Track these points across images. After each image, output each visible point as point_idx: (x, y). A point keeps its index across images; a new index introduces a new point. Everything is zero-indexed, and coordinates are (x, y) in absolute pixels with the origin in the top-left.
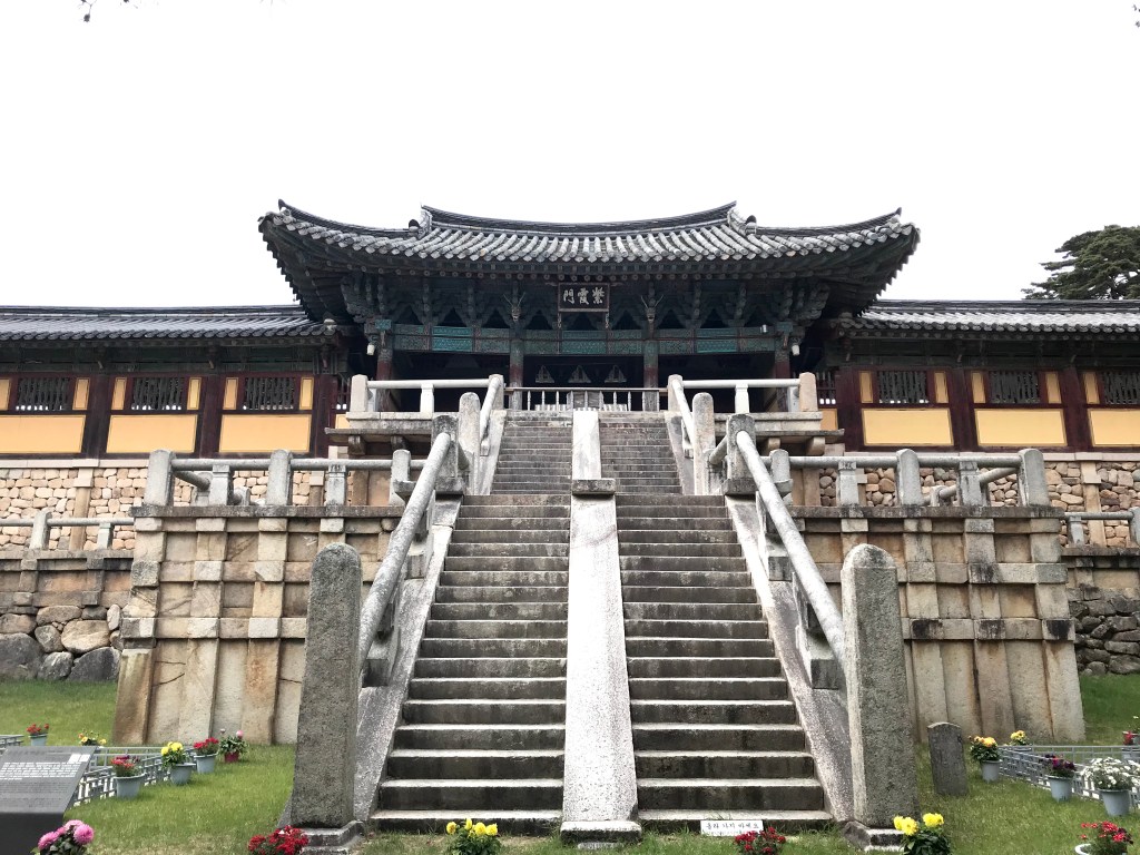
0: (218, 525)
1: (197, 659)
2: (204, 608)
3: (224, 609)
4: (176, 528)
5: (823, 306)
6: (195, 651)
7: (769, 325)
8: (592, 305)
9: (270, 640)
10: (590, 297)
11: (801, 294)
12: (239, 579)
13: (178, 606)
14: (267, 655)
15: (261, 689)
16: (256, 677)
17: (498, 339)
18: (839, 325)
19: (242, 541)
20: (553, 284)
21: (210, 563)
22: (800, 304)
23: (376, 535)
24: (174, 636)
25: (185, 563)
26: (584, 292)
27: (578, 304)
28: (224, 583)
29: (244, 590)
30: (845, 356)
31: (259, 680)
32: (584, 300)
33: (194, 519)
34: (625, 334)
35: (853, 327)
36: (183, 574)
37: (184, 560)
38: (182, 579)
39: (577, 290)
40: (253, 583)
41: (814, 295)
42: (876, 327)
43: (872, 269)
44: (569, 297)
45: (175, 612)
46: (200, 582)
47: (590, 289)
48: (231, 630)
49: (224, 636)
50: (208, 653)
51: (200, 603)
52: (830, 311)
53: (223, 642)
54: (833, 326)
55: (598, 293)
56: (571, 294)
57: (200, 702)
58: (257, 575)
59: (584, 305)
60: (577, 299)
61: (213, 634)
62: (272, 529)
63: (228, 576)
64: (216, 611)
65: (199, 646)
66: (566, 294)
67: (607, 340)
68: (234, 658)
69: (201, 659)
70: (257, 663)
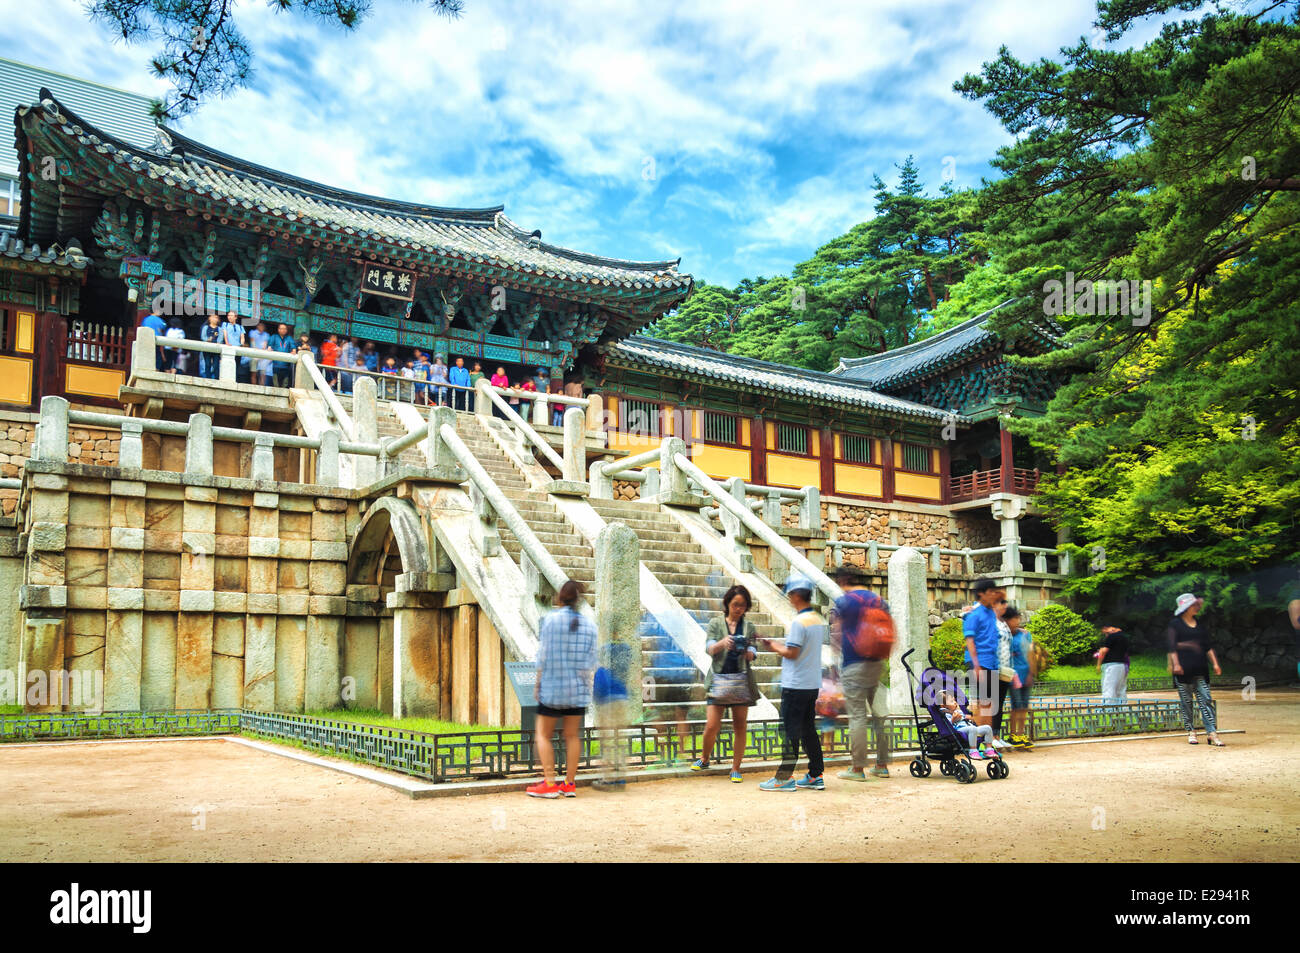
0: (139, 490)
1: (121, 632)
2: (125, 579)
3: (147, 581)
4: (84, 488)
5: (600, 332)
6: (117, 623)
7: (551, 342)
8: (396, 291)
9: (204, 614)
10: (395, 283)
11: (585, 319)
12: (163, 549)
13: (88, 575)
14: (200, 628)
15: (196, 663)
16: (190, 651)
17: (284, 308)
18: (607, 353)
19: (161, 509)
20: (359, 261)
21: (131, 530)
22: (583, 328)
23: (310, 514)
24: (89, 606)
25: (95, 529)
26: (389, 277)
27: (381, 288)
28: (147, 553)
29: (166, 561)
30: (600, 381)
31: (194, 654)
32: (388, 284)
33: (108, 481)
34: (418, 326)
35: (618, 357)
36: (96, 540)
37: (92, 524)
38: (93, 546)
39: (383, 272)
40: (179, 555)
41: (596, 321)
42: (636, 361)
43: (649, 309)
44: (374, 279)
45: (85, 581)
46: (117, 550)
47: (397, 274)
48: (157, 601)
49: (149, 609)
50: (133, 626)
51: (119, 572)
52: (603, 339)
53: (149, 614)
54: (601, 352)
55: (404, 281)
56: (377, 275)
57: (128, 675)
58: (185, 546)
59: (387, 290)
60: (382, 282)
61: (140, 606)
62: (202, 500)
63: (151, 545)
64: (140, 582)
65: (121, 618)
66: (371, 275)
67: (400, 329)
68: (161, 631)
69: (125, 631)
70: (190, 636)
